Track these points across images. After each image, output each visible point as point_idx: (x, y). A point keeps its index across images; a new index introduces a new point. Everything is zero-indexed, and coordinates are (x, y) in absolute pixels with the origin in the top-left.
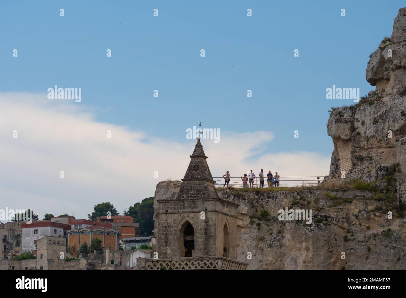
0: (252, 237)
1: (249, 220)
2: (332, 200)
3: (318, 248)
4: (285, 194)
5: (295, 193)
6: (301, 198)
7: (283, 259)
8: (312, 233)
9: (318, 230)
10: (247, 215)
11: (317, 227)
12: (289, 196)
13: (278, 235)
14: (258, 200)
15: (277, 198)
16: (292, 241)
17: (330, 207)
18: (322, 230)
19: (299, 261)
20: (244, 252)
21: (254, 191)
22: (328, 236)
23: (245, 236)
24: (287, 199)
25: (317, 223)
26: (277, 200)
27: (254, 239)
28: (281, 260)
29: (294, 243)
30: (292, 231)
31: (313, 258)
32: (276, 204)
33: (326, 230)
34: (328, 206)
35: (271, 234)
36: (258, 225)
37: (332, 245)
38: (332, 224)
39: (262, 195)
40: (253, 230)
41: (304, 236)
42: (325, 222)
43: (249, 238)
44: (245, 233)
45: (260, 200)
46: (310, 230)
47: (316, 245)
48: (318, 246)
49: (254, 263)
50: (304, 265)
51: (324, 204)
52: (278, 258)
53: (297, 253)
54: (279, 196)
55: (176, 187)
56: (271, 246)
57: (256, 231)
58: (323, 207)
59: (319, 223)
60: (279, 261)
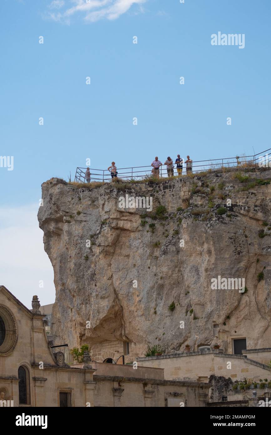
0: (144, 242)
1: (140, 221)
2: (242, 182)
3: (222, 249)
4: (183, 180)
5: (195, 178)
6: (203, 184)
7: (181, 269)
8: (211, 230)
9: (219, 224)
10: (137, 214)
11: (218, 220)
12: (188, 183)
13: (174, 237)
14: (153, 193)
15: (174, 188)
16: (190, 244)
17: (238, 191)
18: (225, 223)
19: (201, 269)
20: (136, 264)
21: (146, 182)
22: (234, 232)
23: (136, 243)
24: (186, 188)
25: (219, 216)
26: (174, 189)
27: (147, 246)
28: (179, 271)
29: (193, 245)
30: (190, 229)
31: (215, 264)
32: (174, 196)
33: (231, 224)
34: (236, 190)
35: (167, 237)
36: (152, 226)
37: (240, 244)
38: (240, 215)
39: (158, 186)
40: (146, 233)
41: (205, 235)
42: (229, 213)
43: (141, 245)
44: (135, 239)
45: (156, 192)
46: (209, 225)
47: (218, 245)
48: (222, 246)
49: (149, 278)
50: (206, 274)
51: (231, 189)
52: (175, 268)
53: (198, 259)
54: (177, 185)
55: (53, 186)
56: (165, 253)
57: (149, 234)
58: (229, 193)
59: (222, 214)
60: (177, 272)
